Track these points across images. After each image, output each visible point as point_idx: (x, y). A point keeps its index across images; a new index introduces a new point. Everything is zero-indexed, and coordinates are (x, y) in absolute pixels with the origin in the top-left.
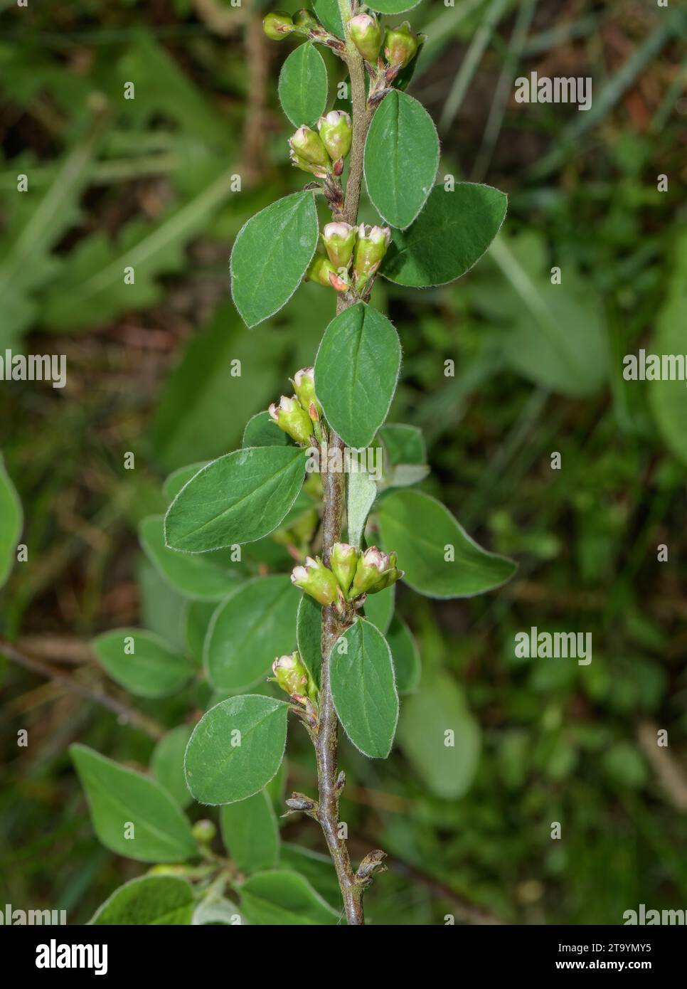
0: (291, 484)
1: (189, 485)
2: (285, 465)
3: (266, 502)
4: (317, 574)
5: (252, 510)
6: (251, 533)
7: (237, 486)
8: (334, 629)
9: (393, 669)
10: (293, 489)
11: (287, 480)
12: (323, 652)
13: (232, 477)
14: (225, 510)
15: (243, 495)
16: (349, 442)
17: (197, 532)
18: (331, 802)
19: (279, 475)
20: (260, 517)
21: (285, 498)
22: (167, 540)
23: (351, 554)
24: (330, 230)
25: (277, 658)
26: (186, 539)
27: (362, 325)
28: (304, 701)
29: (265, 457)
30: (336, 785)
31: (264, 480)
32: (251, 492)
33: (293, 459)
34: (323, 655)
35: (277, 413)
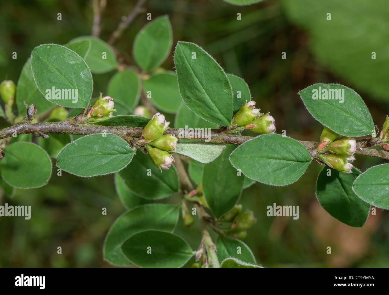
0: (212, 116)
1: (213, 61)
2: (222, 114)
3: (202, 102)
4: (160, 129)
5: (198, 95)
6: (184, 91)
7: (212, 87)
8: (129, 134)
9: (107, 174)
10: (209, 118)
11: (214, 115)
12: (116, 128)
13: (217, 84)
14: (198, 80)
15: (207, 91)
16: (235, 153)
17: (186, 61)
18: (32, 131)
19: (217, 110)
20: (193, 98)
21: (204, 113)
22: (182, 43)
23: (171, 148)
24: (352, 143)
25: (112, 99)
26: (182, 54)
27: (300, 162)
28: (89, 116)
29: (228, 103)
30: (41, 133)
31: (214, 102)
32: (208, 95)
33: (225, 117)
34: (114, 128)
35: (251, 106)
